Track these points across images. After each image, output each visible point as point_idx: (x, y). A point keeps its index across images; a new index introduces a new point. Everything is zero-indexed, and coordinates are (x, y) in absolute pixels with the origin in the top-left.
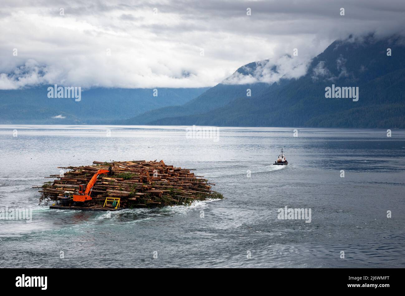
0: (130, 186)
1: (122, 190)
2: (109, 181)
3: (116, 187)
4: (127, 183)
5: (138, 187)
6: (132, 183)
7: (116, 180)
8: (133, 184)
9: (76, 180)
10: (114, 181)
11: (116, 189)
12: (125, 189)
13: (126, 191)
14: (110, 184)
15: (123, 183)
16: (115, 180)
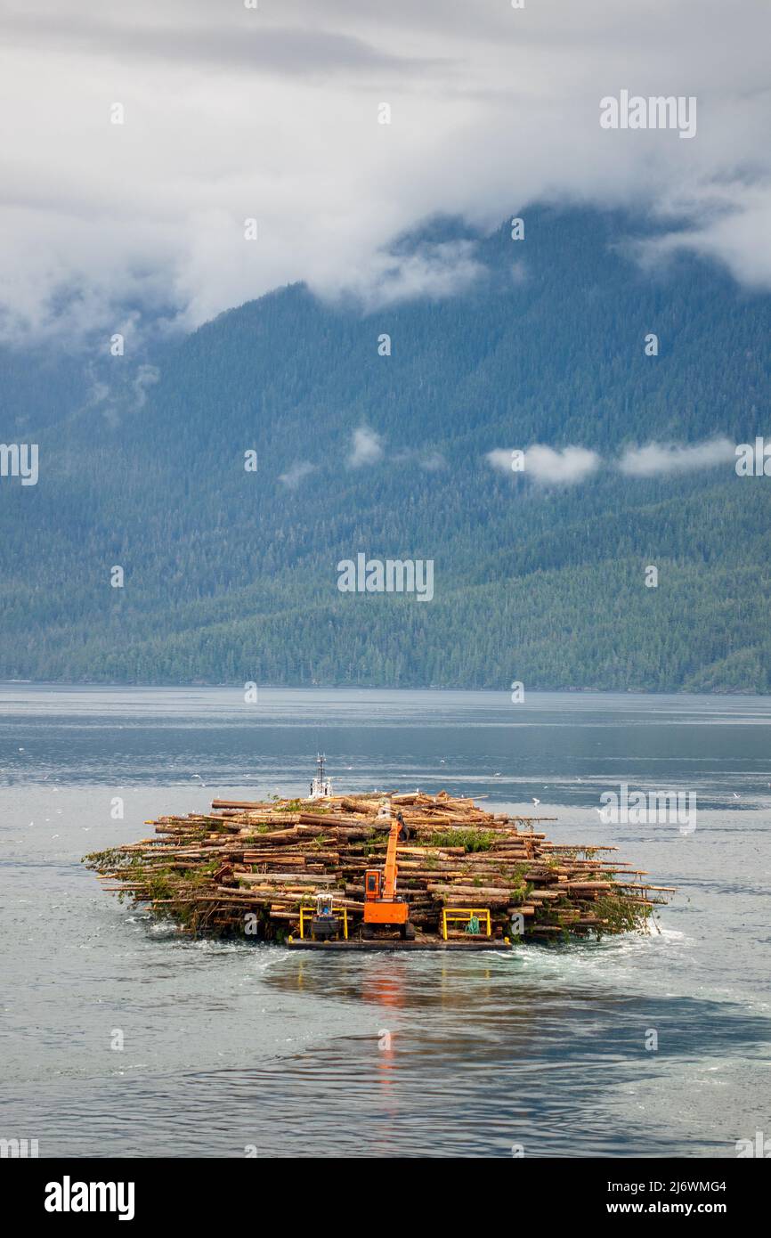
0: (503, 871)
1: (482, 885)
2: (420, 859)
3: (450, 874)
4: (487, 862)
5: (533, 874)
6: (505, 860)
7: (441, 854)
8: (509, 863)
9: (302, 860)
10: (437, 859)
11: (457, 880)
12: (486, 880)
13: (496, 887)
14: (428, 867)
15: (473, 862)
16: (437, 853)
